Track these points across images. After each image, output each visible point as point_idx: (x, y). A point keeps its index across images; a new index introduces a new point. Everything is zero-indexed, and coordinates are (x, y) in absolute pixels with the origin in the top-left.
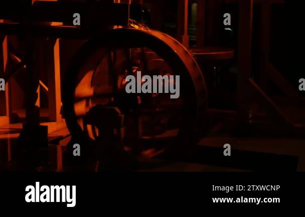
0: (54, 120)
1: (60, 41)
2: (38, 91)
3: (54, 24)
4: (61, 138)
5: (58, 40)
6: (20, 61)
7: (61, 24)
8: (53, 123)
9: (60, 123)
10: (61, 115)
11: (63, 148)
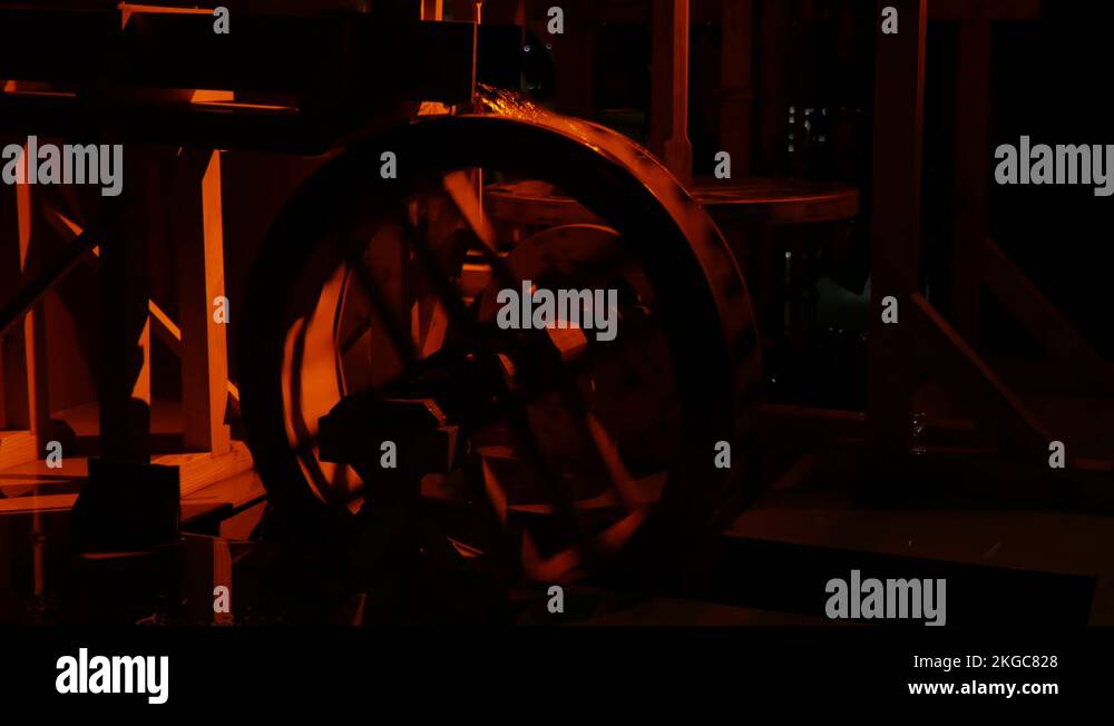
0: (203, 446)
1: (223, 158)
2: (145, 339)
3: (202, 96)
4: (226, 511)
5: (216, 155)
6: (78, 230)
7: (228, 96)
8: (197, 457)
9: (224, 455)
10: (227, 427)
11: (234, 548)
